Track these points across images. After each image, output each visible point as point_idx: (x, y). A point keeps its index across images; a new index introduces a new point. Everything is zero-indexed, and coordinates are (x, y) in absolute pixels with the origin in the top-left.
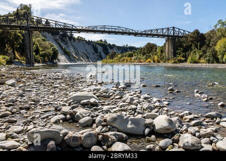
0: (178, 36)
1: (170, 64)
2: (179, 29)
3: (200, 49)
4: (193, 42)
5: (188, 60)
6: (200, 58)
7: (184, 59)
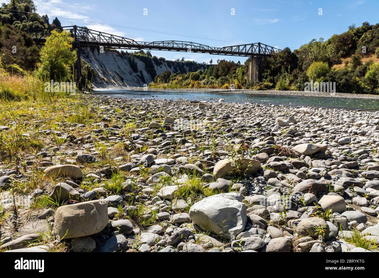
0: (264, 55)
1: (255, 91)
2: (266, 46)
3: (291, 74)
4: (282, 63)
5: (277, 86)
6: (290, 84)
7: (271, 84)
